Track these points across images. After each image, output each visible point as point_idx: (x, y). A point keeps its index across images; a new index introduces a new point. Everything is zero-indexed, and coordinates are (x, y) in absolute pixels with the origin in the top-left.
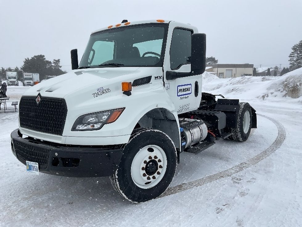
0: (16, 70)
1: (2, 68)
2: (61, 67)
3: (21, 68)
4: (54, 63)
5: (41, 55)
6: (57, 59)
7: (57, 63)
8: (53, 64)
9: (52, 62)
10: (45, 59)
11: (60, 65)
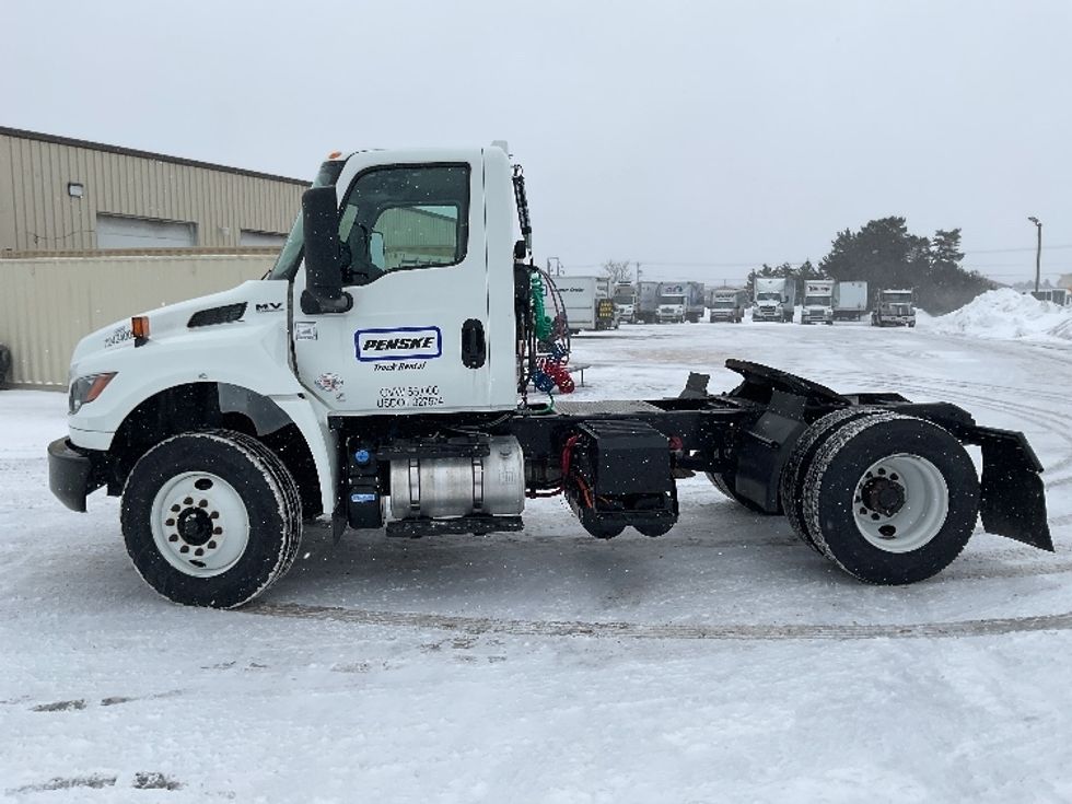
0: (786, 271)
1: (765, 266)
2: (961, 256)
3: (821, 264)
4: (939, 242)
5: (892, 218)
6: (948, 229)
7: (949, 245)
8: (934, 249)
9: (930, 239)
10: (905, 229)
11: (960, 252)
